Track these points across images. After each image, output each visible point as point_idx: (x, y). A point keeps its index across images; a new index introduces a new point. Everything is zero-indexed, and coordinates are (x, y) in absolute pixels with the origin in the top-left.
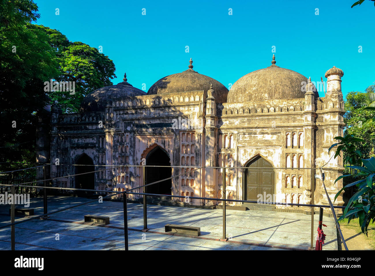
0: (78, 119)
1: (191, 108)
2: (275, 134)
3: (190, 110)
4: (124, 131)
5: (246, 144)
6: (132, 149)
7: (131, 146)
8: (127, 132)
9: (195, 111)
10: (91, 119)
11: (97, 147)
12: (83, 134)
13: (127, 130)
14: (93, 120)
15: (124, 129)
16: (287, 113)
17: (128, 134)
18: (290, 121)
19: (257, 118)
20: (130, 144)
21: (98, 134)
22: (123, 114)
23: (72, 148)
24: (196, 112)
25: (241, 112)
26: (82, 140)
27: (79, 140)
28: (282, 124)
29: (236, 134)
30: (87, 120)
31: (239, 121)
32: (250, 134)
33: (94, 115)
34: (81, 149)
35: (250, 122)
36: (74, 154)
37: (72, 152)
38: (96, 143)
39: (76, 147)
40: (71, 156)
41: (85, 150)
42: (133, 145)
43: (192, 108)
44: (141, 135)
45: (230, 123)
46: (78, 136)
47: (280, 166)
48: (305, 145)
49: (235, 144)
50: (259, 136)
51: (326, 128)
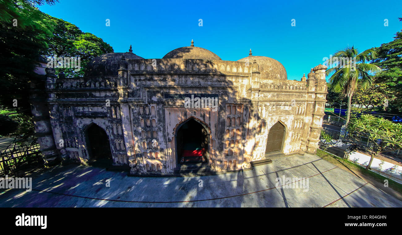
0: (81, 84)
2: (291, 106)
3: (239, 81)
4: (148, 101)
5: (274, 113)
6: (161, 124)
7: (159, 120)
8: (152, 103)
9: (243, 83)
10: (97, 84)
11: (109, 117)
12: (88, 102)
13: (153, 100)
14: (100, 85)
15: (148, 99)
16: (299, 91)
17: (155, 105)
18: (300, 97)
19: (283, 93)
20: (157, 117)
22: (144, 80)
23: (77, 117)
24: (244, 85)
26: (88, 108)
27: (85, 109)
29: (268, 106)
30: (93, 85)
31: (271, 95)
32: (277, 106)
33: (101, 80)
34: (89, 119)
35: (279, 96)
36: (81, 123)
37: (78, 121)
38: (107, 113)
39: (82, 116)
40: (78, 126)
41: (94, 119)
42: (162, 119)
46: (83, 104)
47: (291, 128)
48: (305, 113)
49: (267, 114)
50: (282, 108)
51: (318, 103)
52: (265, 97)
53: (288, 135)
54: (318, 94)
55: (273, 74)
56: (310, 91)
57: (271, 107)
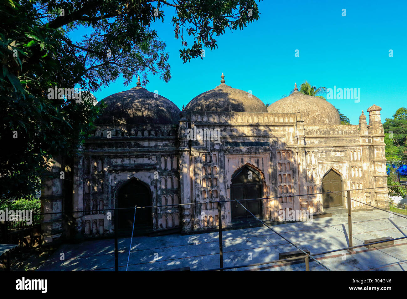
1: (285, 129)
2: (343, 152)
3: (285, 130)
4: (211, 150)
5: (325, 160)
6: (222, 170)
7: (220, 167)
8: (214, 151)
9: (290, 131)
10: (146, 133)
11: (159, 169)
13: (215, 148)
15: (211, 148)
16: (350, 135)
17: (216, 153)
18: (352, 142)
19: (331, 139)
20: (219, 164)
21: (159, 153)
23: (112, 172)
24: (290, 133)
25: (319, 134)
28: (348, 144)
29: (317, 152)
30: (139, 134)
31: (318, 141)
32: (326, 152)
34: (129, 173)
35: (326, 142)
37: (111, 177)
38: (155, 164)
39: (120, 170)
40: (110, 183)
41: (135, 173)
43: (287, 129)
44: (233, 154)
45: (311, 143)
46: (124, 155)
47: (348, 177)
48: (362, 159)
49: (316, 160)
50: (332, 154)
51: (376, 148)
53: (346, 185)
54: (374, 137)
55: (320, 119)
56: (363, 134)
57: (320, 154)
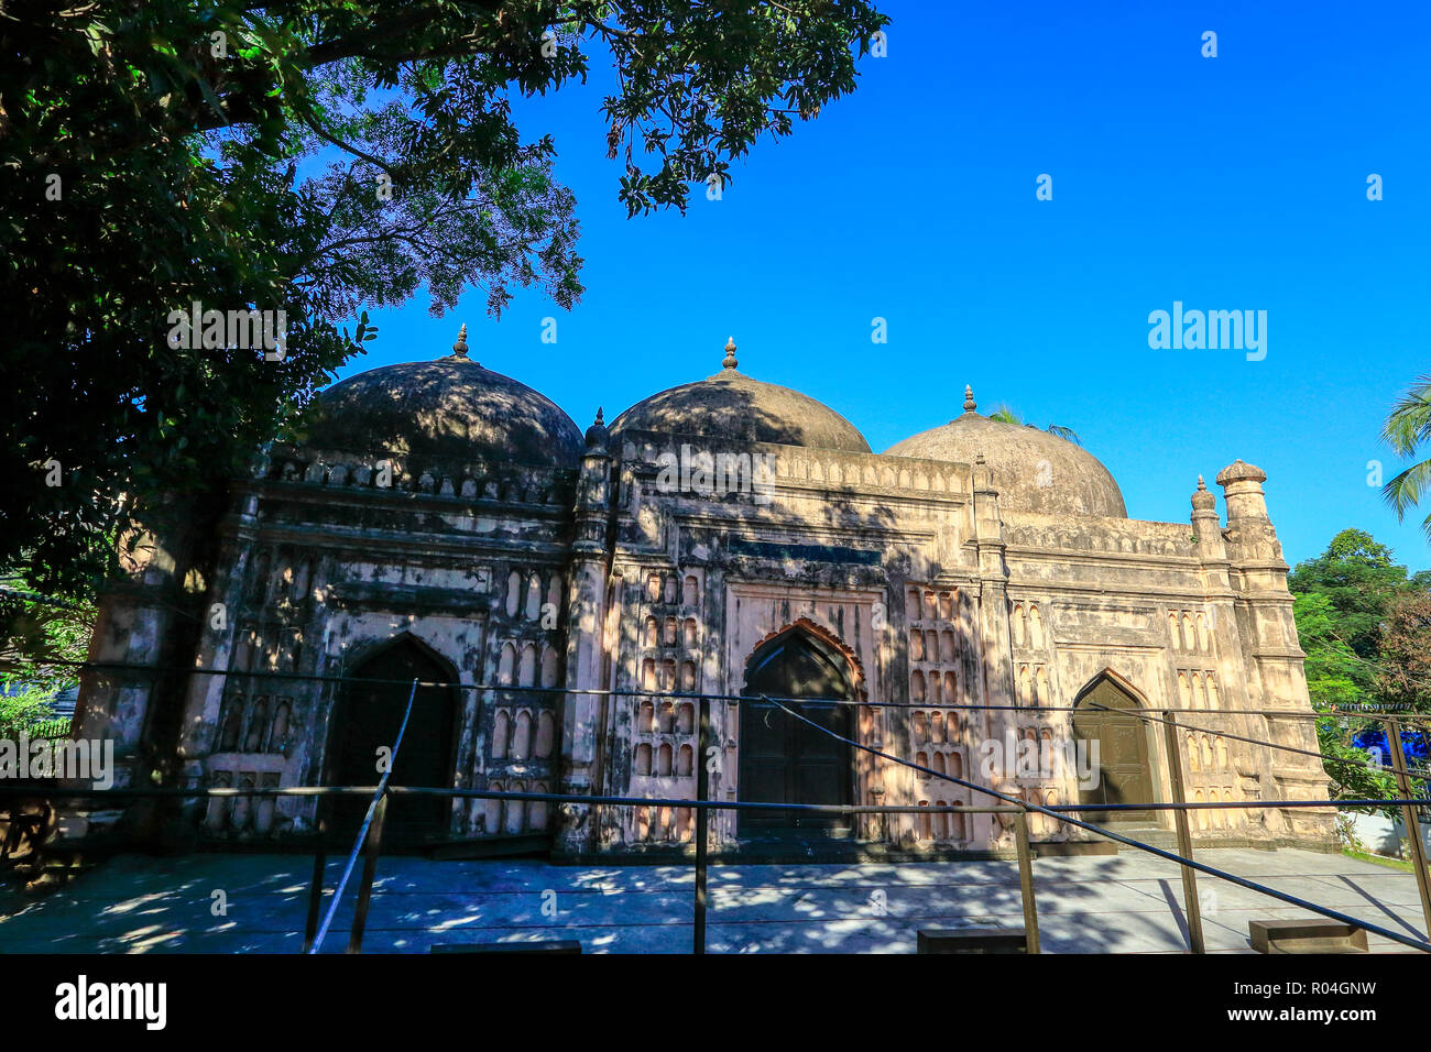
2: (1142, 613)
5: (1078, 637)
10: (469, 487)
11: (494, 611)
12: (419, 547)
14: (482, 493)
16: (1163, 557)
18: (1172, 581)
19: (1095, 564)
21: (505, 558)
23: (338, 605)
28: (1157, 587)
29: (1047, 605)
30: (448, 489)
31: (1050, 567)
32: (1082, 609)
34: (391, 615)
35: (1080, 573)
36: (343, 632)
37: (333, 624)
38: (486, 594)
39: (368, 602)
40: (324, 644)
46: (388, 554)
48: (1215, 647)
49: (1048, 635)
50: (1105, 617)
51: (1261, 608)
52: (1028, 572)
54: (1249, 570)
56: (1208, 558)
57: (1058, 613)
